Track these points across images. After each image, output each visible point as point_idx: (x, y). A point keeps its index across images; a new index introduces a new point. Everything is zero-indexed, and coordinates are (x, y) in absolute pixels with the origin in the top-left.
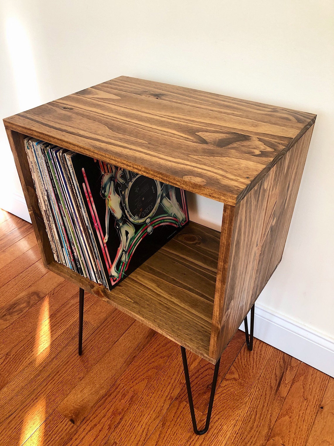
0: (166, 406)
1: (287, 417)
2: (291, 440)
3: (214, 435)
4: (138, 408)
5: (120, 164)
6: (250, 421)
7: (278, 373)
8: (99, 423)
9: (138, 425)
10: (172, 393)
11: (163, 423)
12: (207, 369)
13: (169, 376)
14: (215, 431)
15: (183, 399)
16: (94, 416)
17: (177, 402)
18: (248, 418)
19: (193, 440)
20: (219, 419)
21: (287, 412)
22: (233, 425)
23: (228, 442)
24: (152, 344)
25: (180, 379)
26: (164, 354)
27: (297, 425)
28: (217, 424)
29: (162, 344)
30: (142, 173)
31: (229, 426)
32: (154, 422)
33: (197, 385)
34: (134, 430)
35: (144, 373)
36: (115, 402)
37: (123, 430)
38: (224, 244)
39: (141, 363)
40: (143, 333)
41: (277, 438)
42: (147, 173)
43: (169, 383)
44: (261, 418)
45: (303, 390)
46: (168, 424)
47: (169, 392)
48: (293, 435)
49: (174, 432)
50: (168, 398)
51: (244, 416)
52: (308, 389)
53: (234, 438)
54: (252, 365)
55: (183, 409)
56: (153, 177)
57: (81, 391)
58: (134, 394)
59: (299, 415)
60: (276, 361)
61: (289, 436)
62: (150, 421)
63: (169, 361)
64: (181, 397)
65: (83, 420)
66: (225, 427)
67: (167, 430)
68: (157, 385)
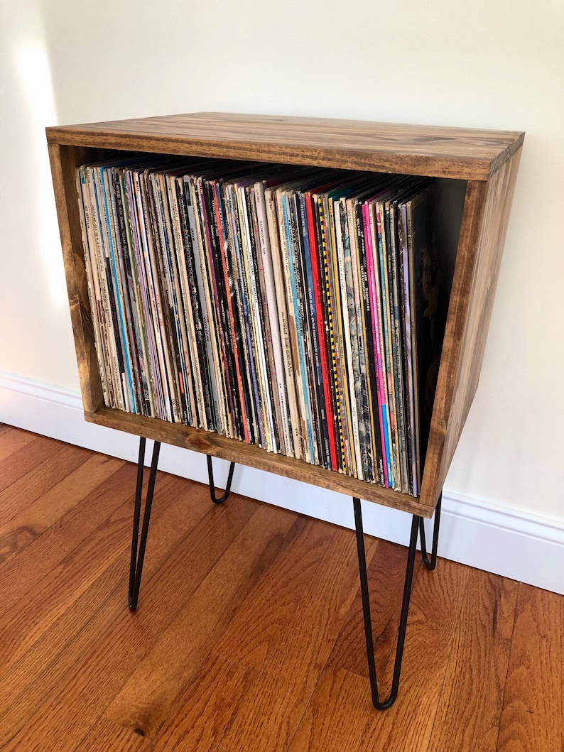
0: (313, 681)
1: (522, 668)
2: (541, 703)
3: (409, 715)
4: (261, 691)
5: (278, 156)
6: (463, 683)
7: (487, 604)
8: (193, 727)
9: (269, 719)
10: (316, 659)
11: (314, 709)
13: (306, 632)
14: (409, 708)
15: (339, 665)
16: (180, 717)
17: (330, 670)
18: (459, 679)
20: (410, 688)
21: (520, 661)
22: (437, 694)
23: (437, 723)
24: (262, 586)
25: (326, 635)
26: (288, 598)
28: (409, 696)
29: (280, 583)
30: (319, 163)
31: (431, 697)
32: (297, 710)
33: (358, 640)
34: (263, 728)
35: (259, 634)
36: (216, 687)
37: (242, 732)
38: (464, 258)
39: (249, 618)
40: (242, 571)
41: (516, 703)
42: (329, 160)
43: (309, 644)
44: (481, 676)
45: (535, 624)
46: (322, 709)
47: (312, 658)
48: (541, 695)
49: (337, 719)
50: (313, 666)
51: (453, 677)
52: (543, 621)
53: (444, 714)
54: (442, 597)
55: (344, 680)
56: (339, 164)
57: (147, 679)
58: (248, 669)
59: (541, 662)
60: (480, 586)
61: (535, 697)
62: (289, 710)
63: (299, 609)
64: (335, 662)
65: (161, 728)
66: (424, 699)
67: (324, 720)
68: (288, 649)
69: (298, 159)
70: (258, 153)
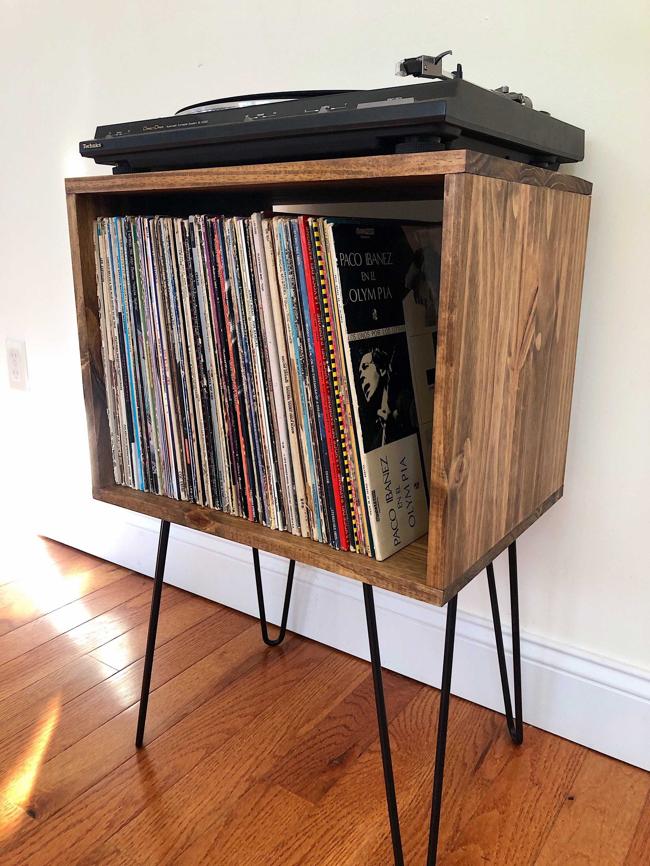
0: (239, 792)
1: (495, 812)
2: (504, 851)
3: (335, 840)
4: (177, 795)
6: (414, 817)
7: (479, 742)
8: (88, 818)
9: (174, 822)
10: (252, 772)
11: (228, 819)
12: (333, 735)
13: (253, 745)
14: (338, 834)
15: (276, 782)
16: (80, 806)
17: (263, 785)
18: (411, 812)
19: (288, 849)
21: (495, 804)
23: (364, 853)
24: (223, 697)
25: (274, 750)
26: (248, 711)
27: (517, 825)
29: (246, 696)
32: (209, 817)
33: (309, 759)
35: (200, 740)
37: (139, 830)
39: (196, 724)
40: (209, 680)
41: (471, 847)
43: (251, 756)
45: (531, 770)
46: (237, 821)
47: (249, 770)
48: (507, 843)
49: (250, 834)
50: (245, 779)
51: (404, 809)
52: (542, 768)
53: (378, 845)
54: (426, 730)
55: (274, 797)
57: (62, 766)
58: (173, 772)
59: (522, 810)
60: (478, 724)
61: (499, 844)
62: (199, 817)
63: (256, 722)
64: (272, 778)
65: (55, 813)
66: (361, 827)
67: (235, 832)
68: (225, 758)
69: (281, 175)
70: (245, 176)
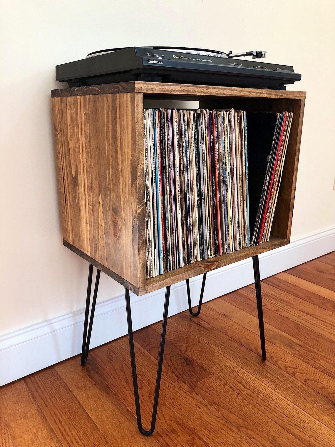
0: (198, 397)
1: (228, 331)
4: (193, 421)
6: (226, 350)
7: (192, 324)
9: (211, 424)
10: (185, 390)
11: (214, 403)
12: (170, 359)
14: (230, 371)
15: (194, 384)
17: (196, 388)
18: (223, 350)
19: (235, 387)
20: (220, 366)
21: (224, 330)
22: (227, 359)
23: (241, 366)
24: (120, 392)
25: (173, 381)
27: (235, 329)
28: (223, 368)
29: (124, 384)
31: (228, 362)
32: (211, 410)
33: (184, 370)
34: (215, 429)
36: (178, 441)
37: (213, 439)
41: (242, 341)
43: (174, 389)
44: (226, 343)
46: (216, 401)
47: (184, 392)
49: (224, 397)
50: (189, 394)
53: (238, 362)
54: (179, 334)
55: (204, 386)
58: (175, 421)
59: (228, 326)
61: (242, 335)
63: (149, 383)
64: (191, 384)
66: (227, 364)
67: (222, 402)
68: (172, 399)
